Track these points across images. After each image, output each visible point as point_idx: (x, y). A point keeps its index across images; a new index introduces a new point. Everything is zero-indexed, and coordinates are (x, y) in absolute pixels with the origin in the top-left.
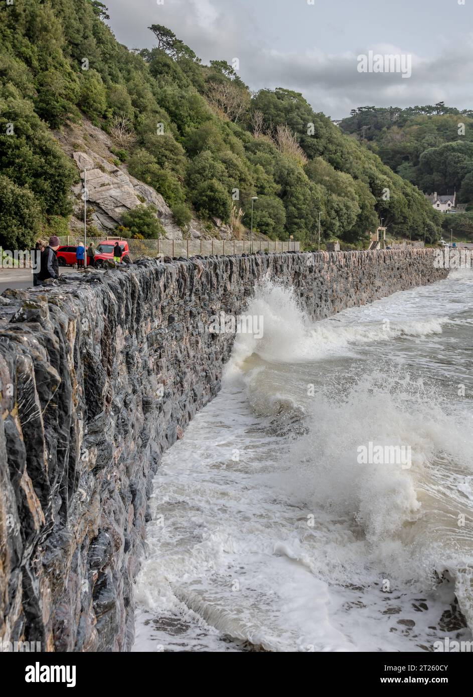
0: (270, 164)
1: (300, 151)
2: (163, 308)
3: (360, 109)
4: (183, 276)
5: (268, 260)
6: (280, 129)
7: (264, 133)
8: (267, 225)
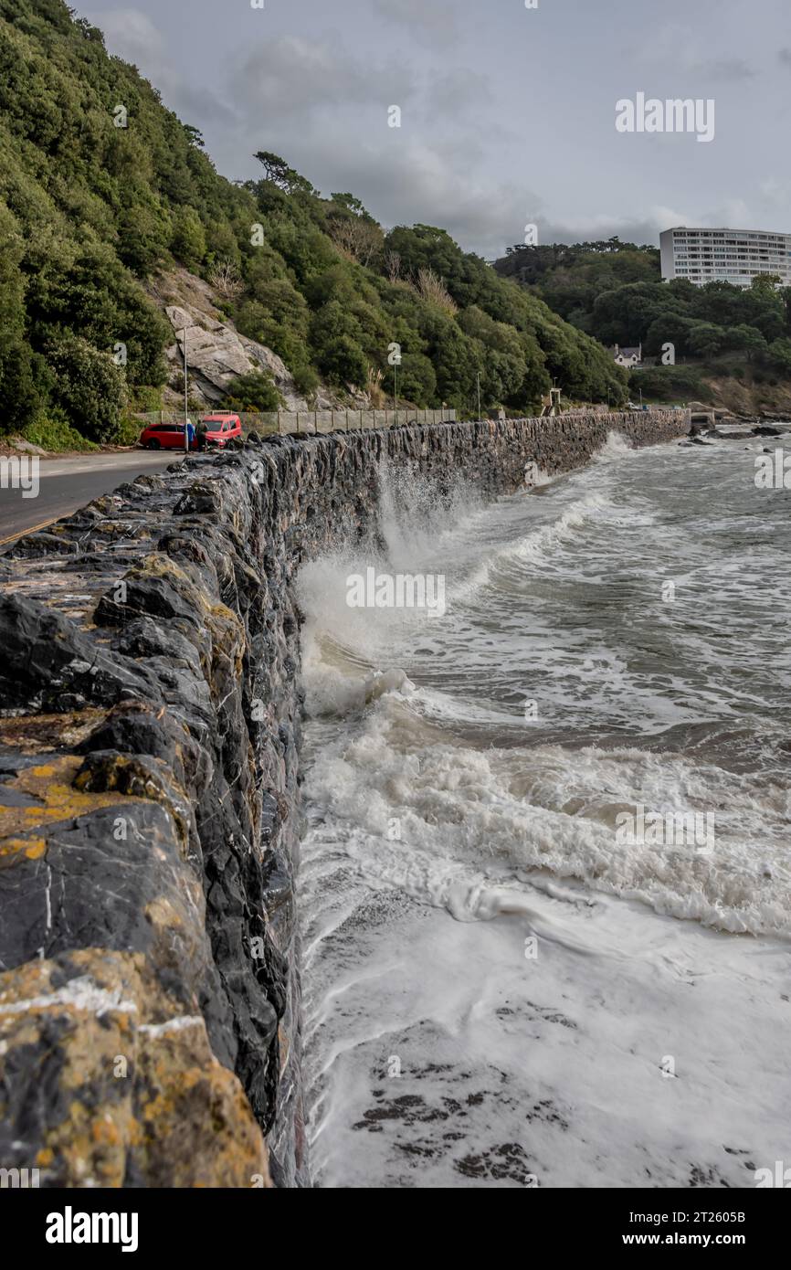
0: (413, 315)
1: (448, 299)
2: (301, 498)
3: (516, 247)
4: (323, 455)
5: (422, 433)
6: (422, 273)
7: (403, 279)
8: (414, 390)
